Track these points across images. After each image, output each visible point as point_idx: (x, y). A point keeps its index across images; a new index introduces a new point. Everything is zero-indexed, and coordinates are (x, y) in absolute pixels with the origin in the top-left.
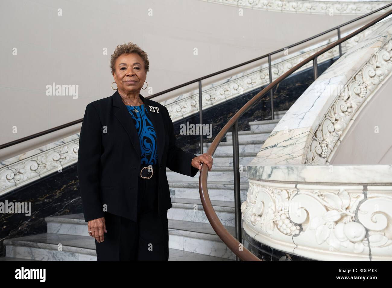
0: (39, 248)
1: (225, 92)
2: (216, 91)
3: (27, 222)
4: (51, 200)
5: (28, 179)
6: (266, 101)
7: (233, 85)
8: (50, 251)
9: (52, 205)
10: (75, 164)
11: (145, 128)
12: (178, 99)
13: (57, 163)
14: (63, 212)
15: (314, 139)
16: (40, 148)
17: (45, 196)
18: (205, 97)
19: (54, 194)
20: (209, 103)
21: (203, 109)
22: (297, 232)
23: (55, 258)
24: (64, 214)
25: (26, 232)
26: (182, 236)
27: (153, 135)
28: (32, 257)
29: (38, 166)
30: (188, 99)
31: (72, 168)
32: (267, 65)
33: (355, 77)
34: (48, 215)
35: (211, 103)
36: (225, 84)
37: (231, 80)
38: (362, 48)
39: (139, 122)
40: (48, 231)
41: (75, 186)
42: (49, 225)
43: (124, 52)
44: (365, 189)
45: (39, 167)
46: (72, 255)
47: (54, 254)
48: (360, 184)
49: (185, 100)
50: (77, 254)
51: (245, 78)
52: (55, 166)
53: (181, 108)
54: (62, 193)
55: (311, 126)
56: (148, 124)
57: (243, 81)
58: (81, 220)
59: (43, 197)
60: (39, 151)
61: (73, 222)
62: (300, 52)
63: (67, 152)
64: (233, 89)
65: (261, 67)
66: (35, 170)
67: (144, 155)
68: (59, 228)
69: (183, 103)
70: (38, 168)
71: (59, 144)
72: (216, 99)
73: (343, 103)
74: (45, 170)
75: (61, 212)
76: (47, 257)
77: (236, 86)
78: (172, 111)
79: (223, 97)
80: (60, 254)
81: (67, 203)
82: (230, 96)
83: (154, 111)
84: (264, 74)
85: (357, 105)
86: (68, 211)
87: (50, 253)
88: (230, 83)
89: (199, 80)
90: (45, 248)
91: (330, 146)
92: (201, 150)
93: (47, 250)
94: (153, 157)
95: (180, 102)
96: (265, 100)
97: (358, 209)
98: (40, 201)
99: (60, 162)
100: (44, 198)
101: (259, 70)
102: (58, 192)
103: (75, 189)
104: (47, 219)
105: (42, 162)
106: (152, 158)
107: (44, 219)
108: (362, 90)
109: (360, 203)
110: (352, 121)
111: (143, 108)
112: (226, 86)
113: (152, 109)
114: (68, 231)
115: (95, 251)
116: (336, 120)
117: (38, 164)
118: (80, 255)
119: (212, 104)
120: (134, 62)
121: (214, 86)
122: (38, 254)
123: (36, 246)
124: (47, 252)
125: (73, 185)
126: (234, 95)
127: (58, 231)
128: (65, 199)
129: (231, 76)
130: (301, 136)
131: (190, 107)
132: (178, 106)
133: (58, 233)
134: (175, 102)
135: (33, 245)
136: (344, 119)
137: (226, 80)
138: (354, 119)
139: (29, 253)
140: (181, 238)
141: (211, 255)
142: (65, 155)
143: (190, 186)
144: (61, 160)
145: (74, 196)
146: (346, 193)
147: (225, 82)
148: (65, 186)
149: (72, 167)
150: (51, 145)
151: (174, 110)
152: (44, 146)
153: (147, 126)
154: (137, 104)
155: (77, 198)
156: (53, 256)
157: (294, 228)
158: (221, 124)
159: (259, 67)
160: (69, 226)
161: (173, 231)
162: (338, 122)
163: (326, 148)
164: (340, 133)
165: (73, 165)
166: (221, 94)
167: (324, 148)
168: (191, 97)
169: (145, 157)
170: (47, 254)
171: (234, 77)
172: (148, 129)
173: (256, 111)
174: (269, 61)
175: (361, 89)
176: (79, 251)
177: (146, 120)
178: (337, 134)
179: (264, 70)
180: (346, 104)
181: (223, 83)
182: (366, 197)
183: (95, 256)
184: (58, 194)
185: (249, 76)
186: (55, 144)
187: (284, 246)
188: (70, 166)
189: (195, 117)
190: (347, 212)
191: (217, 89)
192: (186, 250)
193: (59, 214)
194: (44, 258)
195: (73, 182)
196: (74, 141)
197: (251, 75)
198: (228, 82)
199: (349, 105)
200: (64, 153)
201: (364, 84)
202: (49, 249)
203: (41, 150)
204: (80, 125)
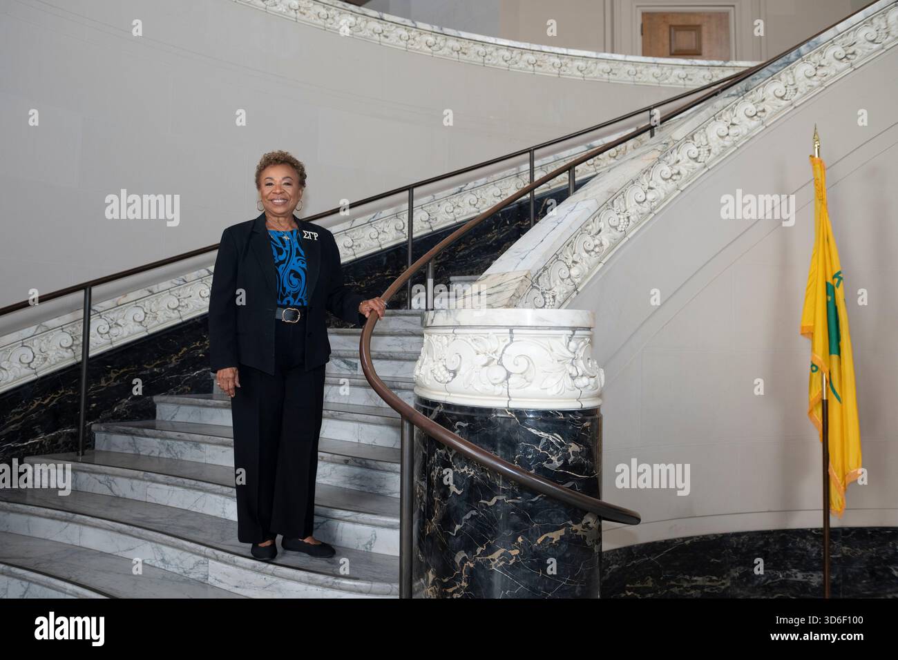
0: (147, 436)
1: (454, 208)
2: (439, 206)
3: (126, 401)
4: (163, 370)
5: (130, 334)
6: (523, 227)
7: (469, 198)
8: (162, 441)
9: (164, 377)
10: (203, 317)
11: (294, 259)
12: (374, 217)
13: (173, 313)
14: (181, 389)
15: (534, 287)
16: (149, 288)
17: (154, 362)
18: (419, 216)
19: (168, 360)
20: (427, 225)
21: (414, 236)
22: (450, 379)
23: (170, 451)
24: (182, 393)
25: (125, 416)
26: (357, 421)
27: (303, 269)
28: (134, 451)
29: (145, 317)
30: (390, 219)
31: (196, 322)
32: (527, 166)
33: (613, 202)
34: (158, 392)
35: (429, 227)
36: (455, 196)
37: (465, 189)
38: (633, 158)
39: (287, 251)
40: (158, 417)
41: (200, 351)
42: (158, 407)
43: (271, 163)
44: (511, 332)
45: (147, 318)
46: (196, 446)
47: (168, 445)
48: (507, 327)
49: (386, 219)
50: (203, 446)
51: (490, 187)
52: (171, 317)
53: (379, 234)
54: (179, 360)
55: (529, 269)
56: (298, 254)
57: (486, 192)
58: (209, 400)
59: (151, 365)
60: (147, 293)
61: (196, 403)
62: (588, 147)
63: (190, 296)
64: (468, 205)
65: (519, 169)
66: (141, 322)
67: (289, 293)
68: (175, 412)
69: (382, 224)
70: (144, 319)
71: (178, 282)
72: (439, 219)
73: (588, 238)
74: (156, 323)
75: (177, 389)
76: (158, 450)
77: (473, 198)
78: (363, 237)
79: (451, 217)
80: (178, 445)
81: (188, 376)
82: (463, 216)
83: (310, 237)
84: (523, 181)
85: (610, 242)
86: (189, 389)
87: (163, 444)
88: (465, 194)
89: (410, 188)
90: (155, 437)
91: (558, 298)
92: (409, 303)
93: (159, 440)
94: (302, 296)
95: (377, 223)
96: (523, 225)
97: (503, 353)
98: (146, 369)
99: (179, 311)
100: (153, 366)
101: (515, 173)
102: (174, 358)
103: (201, 355)
104: (156, 398)
105: (151, 311)
106: (299, 297)
107: (152, 399)
108: (622, 221)
109: (506, 346)
110: (601, 265)
111: (295, 234)
112: (456, 199)
113: (308, 235)
114: (190, 416)
115: (233, 440)
116: (574, 262)
117: (146, 313)
118: (208, 446)
119: (431, 228)
120: (284, 176)
121: (436, 198)
122: (144, 446)
123: (142, 434)
124: (158, 442)
125: (197, 348)
126: (470, 214)
127: (173, 417)
128: (185, 370)
129: (466, 182)
130: (514, 281)
131: (394, 232)
132: (373, 230)
133: (173, 420)
134: (368, 222)
135: (137, 432)
136: (586, 261)
137: (456, 189)
138: (604, 262)
139: (130, 444)
140: (356, 425)
141: (395, 447)
142: (186, 301)
143: (379, 357)
144: (180, 309)
145: (198, 365)
146: (494, 336)
147: (455, 192)
148: (185, 349)
149: (196, 320)
150: (165, 285)
151: (367, 236)
152: (156, 286)
153: (296, 256)
154: (287, 228)
155: (204, 370)
156: (168, 449)
157: (447, 375)
158: (444, 262)
159: (514, 169)
160: (190, 409)
161: (345, 415)
162: (578, 265)
163: (552, 300)
164: (577, 281)
165: (197, 317)
166: (447, 212)
167: (547, 300)
168: (397, 216)
169: (290, 296)
170: (158, 446)
171: (471, 185)
172: (298, 260)
173: (504, 243)
174: (532, 160)
175: (620, 219)
176: (206, 440)
177: (297, 249)
178: (572, 281)
179: (523, 175)
180: (594, 240)
181: (452, 193)
182: (512, 341)
183: (231, 446)
184: (174, 361)
185: (497, 183)
186: (172, 282)
187: (438, 395)
188: (193, 319)
189: (400, 248)
190: (494, 356)
191: (442, 203)
192: (361, 442)
193: (175, 392)
194: (153, 451)
195: (198, 344)
196: (200, 278)
197: (501, 182)
198: (459, 192)
199: (597, 242)
200: (185, 298)
201: (626, 213)
202: (161, 438)
203: (150, 292)
204: (215, 253)
